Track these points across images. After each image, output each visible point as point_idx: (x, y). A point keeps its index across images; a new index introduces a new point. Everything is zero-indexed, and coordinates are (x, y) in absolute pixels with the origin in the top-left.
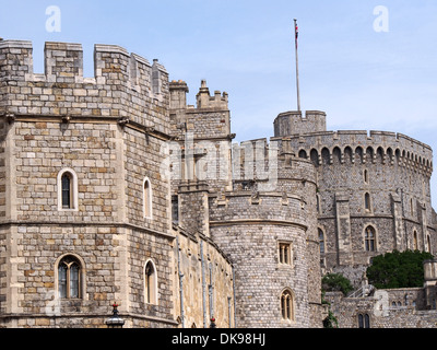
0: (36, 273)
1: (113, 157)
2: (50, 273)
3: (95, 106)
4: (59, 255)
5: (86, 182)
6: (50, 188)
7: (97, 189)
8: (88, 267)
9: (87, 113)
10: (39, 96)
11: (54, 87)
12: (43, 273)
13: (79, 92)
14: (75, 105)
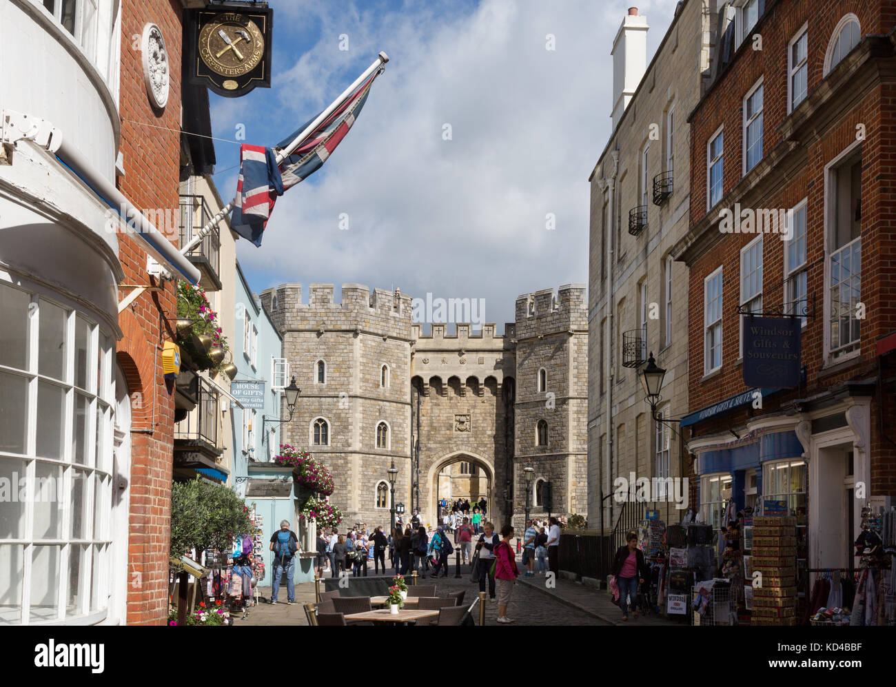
0: (526, 432)
1: (565, 355)
2: (533, 432)
3: (557, 325)
4: (537, 420)
5: (552, 373)
6: (534, 381)
7: (557, 377)
8: (550, 426)
9: (553, 331)
10: (530, 326)
11: (537, 319)
12: (530, 431)
13: (549, 319)
14: (547, 327)
